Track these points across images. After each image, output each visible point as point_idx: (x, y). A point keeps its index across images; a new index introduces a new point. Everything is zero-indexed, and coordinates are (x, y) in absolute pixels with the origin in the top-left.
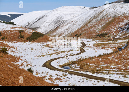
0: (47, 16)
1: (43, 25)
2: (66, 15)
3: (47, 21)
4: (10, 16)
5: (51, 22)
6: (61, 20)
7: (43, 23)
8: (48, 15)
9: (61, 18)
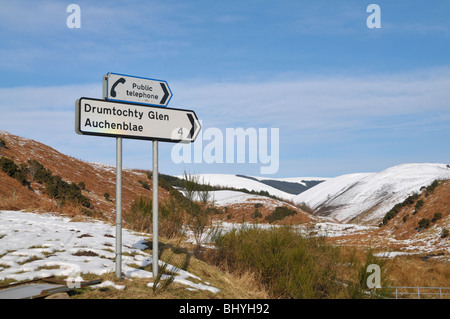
0: (362, 183)
1: (352, 201)
2: (403, 180)
3: (363, 193)
4: (304, 184)
5: (369, 194)
6: (390, 192)
7: (354, 196)
8: (365, 180)
9: (390, 186)
